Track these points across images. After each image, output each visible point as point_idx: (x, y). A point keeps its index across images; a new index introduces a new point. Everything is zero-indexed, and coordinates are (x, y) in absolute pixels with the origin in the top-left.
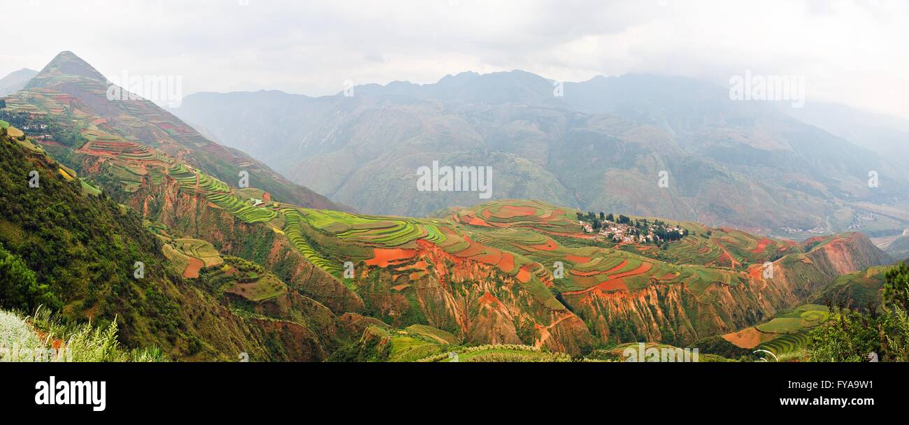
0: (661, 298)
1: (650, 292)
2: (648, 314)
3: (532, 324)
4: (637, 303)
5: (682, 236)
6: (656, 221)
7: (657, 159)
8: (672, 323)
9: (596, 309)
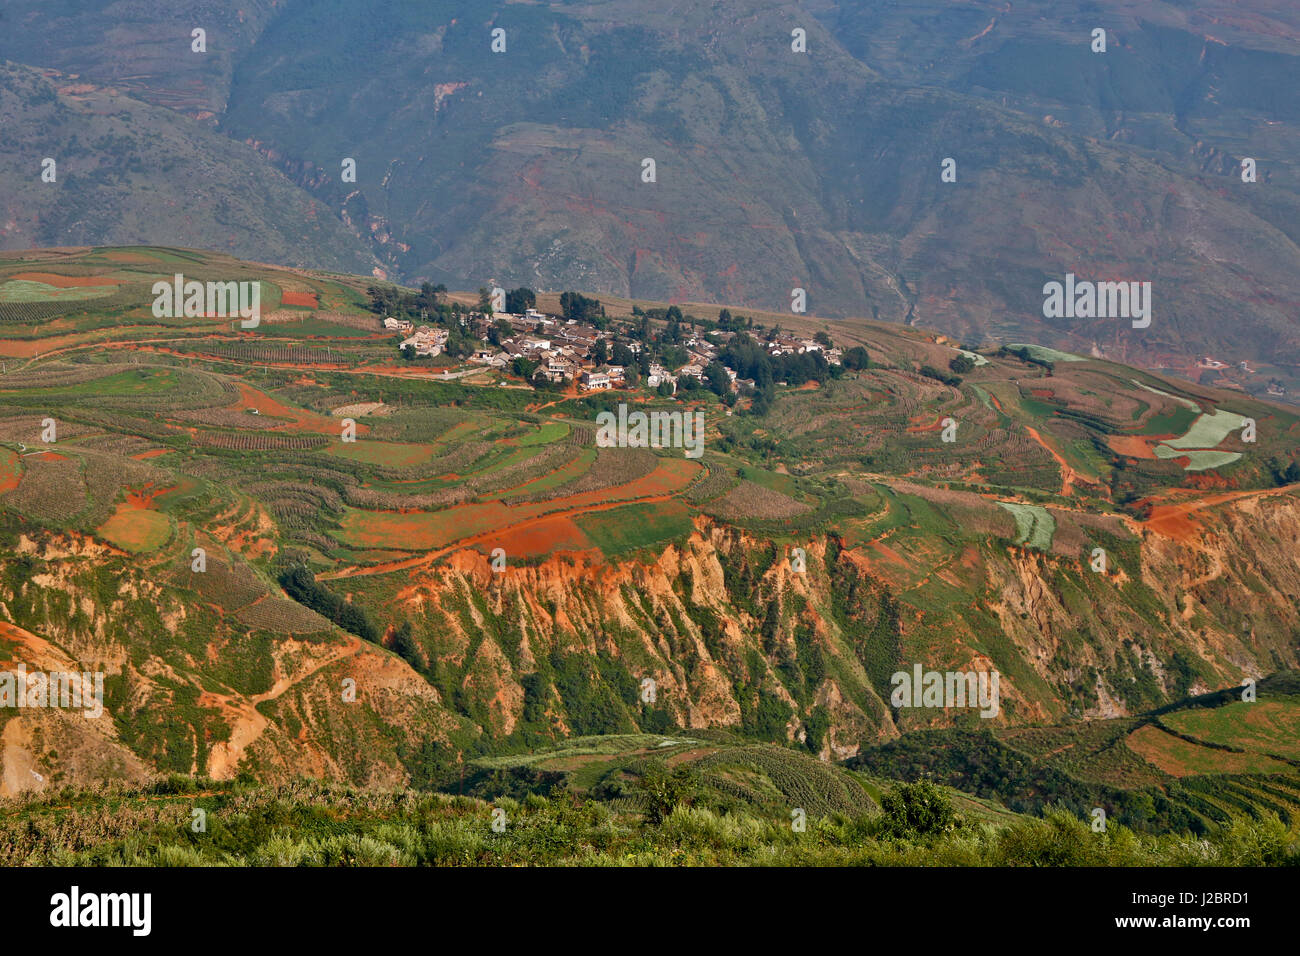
0: (741, 582)
1: (693, 562)
2: (683, 631)
3: (186, 694)
4: (636, 599)
5: (834, 372)
6: (724, 315)
7: (735, 91)
8: (784, 668)
9: (466, 620)
